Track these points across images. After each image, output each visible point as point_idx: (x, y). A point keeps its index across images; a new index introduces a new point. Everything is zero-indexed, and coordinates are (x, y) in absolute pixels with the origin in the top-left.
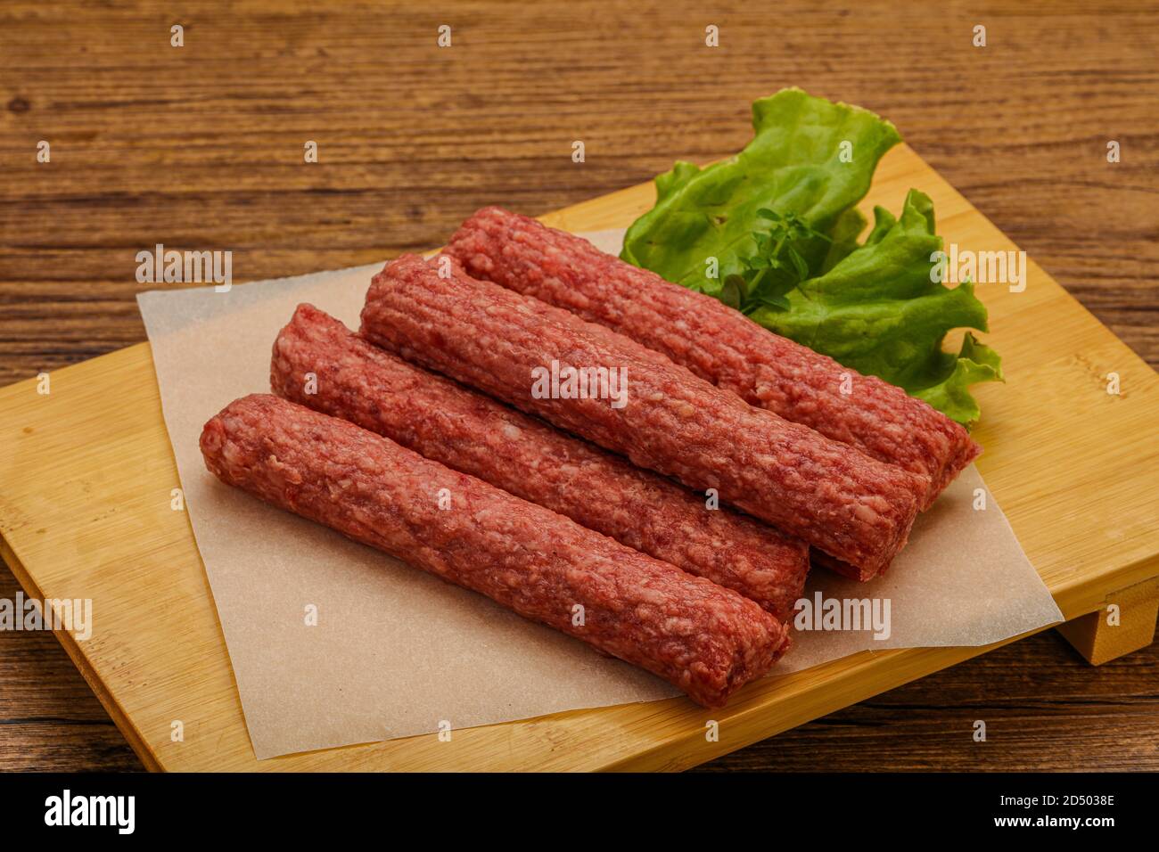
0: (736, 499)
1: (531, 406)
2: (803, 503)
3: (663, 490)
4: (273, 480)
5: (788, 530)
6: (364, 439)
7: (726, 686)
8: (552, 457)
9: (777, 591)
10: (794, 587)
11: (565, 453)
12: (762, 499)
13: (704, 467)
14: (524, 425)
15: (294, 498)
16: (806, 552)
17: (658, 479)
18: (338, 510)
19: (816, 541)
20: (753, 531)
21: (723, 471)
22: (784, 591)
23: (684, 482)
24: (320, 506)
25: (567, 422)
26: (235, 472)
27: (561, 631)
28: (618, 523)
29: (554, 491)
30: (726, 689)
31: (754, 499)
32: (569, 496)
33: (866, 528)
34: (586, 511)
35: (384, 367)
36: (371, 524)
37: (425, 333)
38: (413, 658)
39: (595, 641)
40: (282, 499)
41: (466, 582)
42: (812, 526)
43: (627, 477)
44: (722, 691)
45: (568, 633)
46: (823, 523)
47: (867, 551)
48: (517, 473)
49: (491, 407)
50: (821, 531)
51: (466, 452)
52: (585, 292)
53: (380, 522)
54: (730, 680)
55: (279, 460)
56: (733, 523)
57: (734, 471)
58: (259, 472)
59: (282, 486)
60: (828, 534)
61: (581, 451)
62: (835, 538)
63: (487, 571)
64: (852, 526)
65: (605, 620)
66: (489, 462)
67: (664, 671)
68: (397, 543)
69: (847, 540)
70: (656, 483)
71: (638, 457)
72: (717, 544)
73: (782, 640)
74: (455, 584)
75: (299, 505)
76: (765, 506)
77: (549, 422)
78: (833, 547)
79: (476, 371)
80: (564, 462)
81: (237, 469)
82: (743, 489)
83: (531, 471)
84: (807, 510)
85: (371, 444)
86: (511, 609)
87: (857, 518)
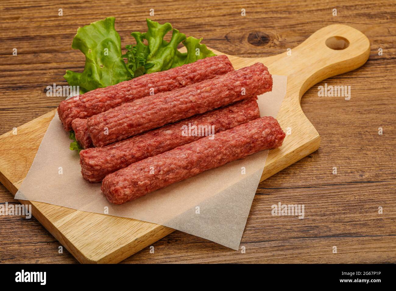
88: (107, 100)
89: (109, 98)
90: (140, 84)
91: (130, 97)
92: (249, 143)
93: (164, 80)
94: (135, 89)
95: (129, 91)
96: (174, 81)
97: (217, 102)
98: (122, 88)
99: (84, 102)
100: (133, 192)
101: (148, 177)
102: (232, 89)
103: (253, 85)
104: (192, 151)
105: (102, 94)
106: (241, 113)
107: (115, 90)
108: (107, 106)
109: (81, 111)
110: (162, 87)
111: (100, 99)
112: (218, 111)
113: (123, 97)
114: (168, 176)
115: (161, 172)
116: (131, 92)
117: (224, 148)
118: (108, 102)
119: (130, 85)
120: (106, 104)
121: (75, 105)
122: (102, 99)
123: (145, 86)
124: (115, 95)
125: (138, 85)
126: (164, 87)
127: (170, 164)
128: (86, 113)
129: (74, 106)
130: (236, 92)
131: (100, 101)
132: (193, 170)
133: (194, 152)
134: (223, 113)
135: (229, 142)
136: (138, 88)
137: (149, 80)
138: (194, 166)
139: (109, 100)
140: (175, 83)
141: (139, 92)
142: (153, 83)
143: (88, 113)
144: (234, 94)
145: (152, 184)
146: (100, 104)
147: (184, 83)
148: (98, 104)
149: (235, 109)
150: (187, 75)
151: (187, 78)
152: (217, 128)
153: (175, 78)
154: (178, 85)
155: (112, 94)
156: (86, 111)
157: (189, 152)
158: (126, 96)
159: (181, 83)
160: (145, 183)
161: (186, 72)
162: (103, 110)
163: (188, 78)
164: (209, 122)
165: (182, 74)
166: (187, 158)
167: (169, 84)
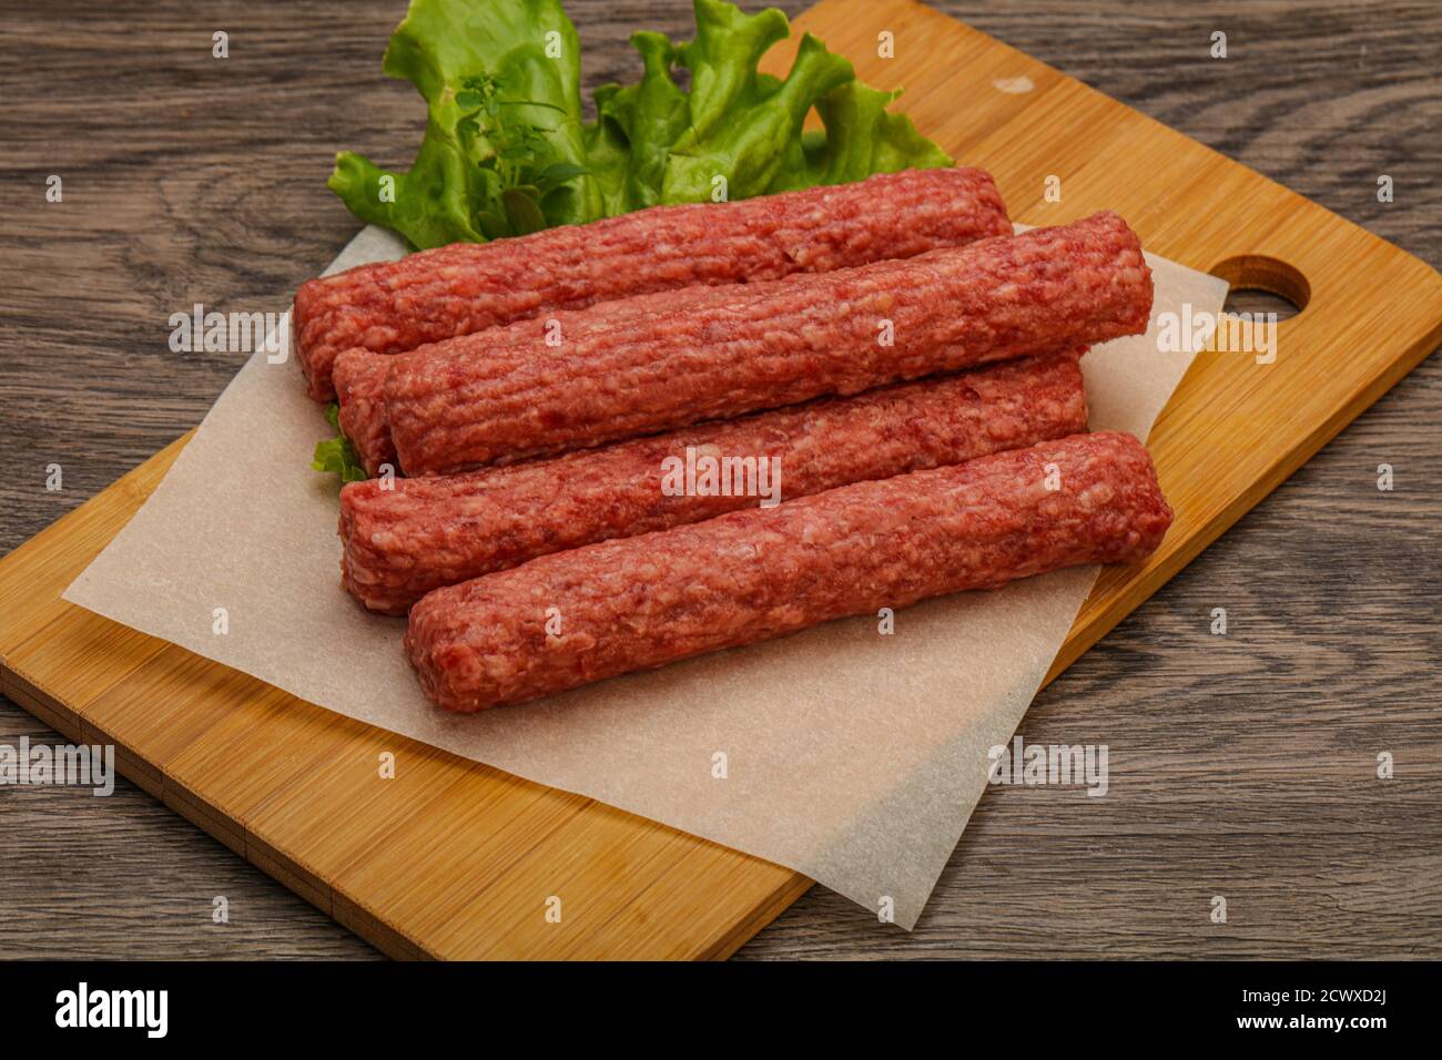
88: (482, 288)
89: (493, 281)
90: (626, 239)
91: (578, 286)
92: (1020, 531)
93: (725, 233)
94: (601, 256)
95: (576, 262)
96: (760, 243)
97: (915, 355)
98: (547, 250)
99: (389, 290)
100: (523, 673)
101: (591, 620)
102: (980, 312)
103: (1067, 303)
104: (786, 534)
105: (466, 265)
106: (1010, 406)
107: (520, 254)
108: (479, 312)
109: (376, 322)
110: (710, 260)
111: (453, 283)
112: (918, 388)
113: (549, 284)
114: (671, 625)
115: (647, 608)
116: (582, 267)
117: (916, 540)
118: (487, 298)
119: (585, 239)
120: (476, 304)
121: (353, 298)
122: (464, 284)
123: (641, 248)
124: (517, 275)
125: (614, 243)
126: (718, 260)
127: (688, 579)
128: (391, 333)
129: (349, 299)
130: (996, 326)
131: (453, 292)
132: (776, 612)
133: (792, 539)
134: (936, 396)
135: (939, 519)
136: (613, 254)
137: (661, 228)
138: (785, 598)
139: (491, 291)
140: (765, 251)
141: (617, 270)
142: (678, 240)
143: (401, 335)
144: (985, 334)
145: (605, 647)
146: (453, 304)
147: (801, 255)
148: (442, 300)
149: (986, 387)
150: (817, 225)
151: (817, 240)
152: (906, 456)
153: (767, 233)
154: (777, 262)
155: (506, 269)
156: (392, 326)
157: (771, 536)
158: (562, 283)
159: (791, 253)
160: (576, 641)
161: (817, 215)
162: (460, 326)
163: (823, 239)
164: (875, 429)
165: (800, 220)
166: (757, 561)
167: (743, 253)
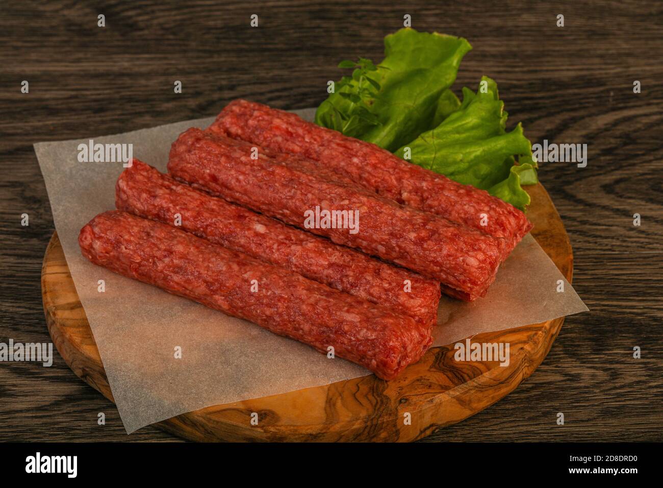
0: (395, 258)
1: (272, 213)
2: (434, 258)
3: (351, 255)
4: (124, 260)
5: (427, 274)
6: (175, 234)
7: (397, 367)
8: (285, 241)
9: (423, 310)
10: (432, 307)
11: (293, 238)
12: (411, 257)
13: (376, 241)
14: (267, 223)
15: (136, 270)
16: (438, 287)
17: (349, 250)
18: (163, 276)
19: (444, 280)
20: (407, 276)
21: (387, 243)
22: (427, 310)
23: (364, 251)
24: (152, 275)
25: (293, 221)
26: (100, 257)
27: (298, 341)
28: (327, 276)
29: (288, 261)
30: (397, 369)
31: (406, 258)
32: (297, 263)
33: (473, 270)
34: (308, 271)
35: (182, 194)
36: (182, 283)
37: (205, 175)
38: (212, 362)
39: (318, 344)
40: (129, 271)
41: (240, 314)
42: (441, 271)
43: (330, 249)
44: (394, 371)
45: (302, 341)
46: (448, 269)
47: (474, 283)
48: (265, 252)
49: (247, 214)
50: (447, 274)
51: (234, 242)
52: (298, 143)
53: (188, 281)
54: (399, 363)
55: (126, 248)
56: (395, 273)
57: (393, 242)
58: (114, 256)
59: (129, 264)
60: (451, 275)
61: (302, 236)
62: (455, 277)
63: (253, 307)
64: (465, 270)
65: (324, 332)
66: (248, 247)
67: (360, 360)
68: (199, 294)
69: (462, 277)
70: (347, 252)
71: (336, 238)
72: (386, 285)
73: (428, 339)
74: (233, 316)
75: (140, 274)
76: (413, 261)
77: (283, 221)
78: (454, 283)
79: (237, 194)
80: (293, 244)
81: (101, 255)
82: (400, 252)
83: (274, 251)
84: (438, 262)
85: (180, 236)
86: (267, 329)
87: (467, 265)
